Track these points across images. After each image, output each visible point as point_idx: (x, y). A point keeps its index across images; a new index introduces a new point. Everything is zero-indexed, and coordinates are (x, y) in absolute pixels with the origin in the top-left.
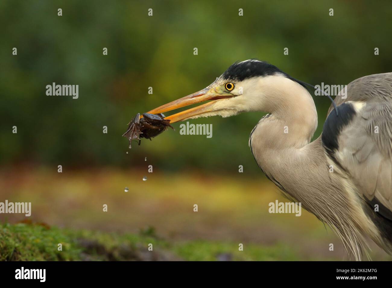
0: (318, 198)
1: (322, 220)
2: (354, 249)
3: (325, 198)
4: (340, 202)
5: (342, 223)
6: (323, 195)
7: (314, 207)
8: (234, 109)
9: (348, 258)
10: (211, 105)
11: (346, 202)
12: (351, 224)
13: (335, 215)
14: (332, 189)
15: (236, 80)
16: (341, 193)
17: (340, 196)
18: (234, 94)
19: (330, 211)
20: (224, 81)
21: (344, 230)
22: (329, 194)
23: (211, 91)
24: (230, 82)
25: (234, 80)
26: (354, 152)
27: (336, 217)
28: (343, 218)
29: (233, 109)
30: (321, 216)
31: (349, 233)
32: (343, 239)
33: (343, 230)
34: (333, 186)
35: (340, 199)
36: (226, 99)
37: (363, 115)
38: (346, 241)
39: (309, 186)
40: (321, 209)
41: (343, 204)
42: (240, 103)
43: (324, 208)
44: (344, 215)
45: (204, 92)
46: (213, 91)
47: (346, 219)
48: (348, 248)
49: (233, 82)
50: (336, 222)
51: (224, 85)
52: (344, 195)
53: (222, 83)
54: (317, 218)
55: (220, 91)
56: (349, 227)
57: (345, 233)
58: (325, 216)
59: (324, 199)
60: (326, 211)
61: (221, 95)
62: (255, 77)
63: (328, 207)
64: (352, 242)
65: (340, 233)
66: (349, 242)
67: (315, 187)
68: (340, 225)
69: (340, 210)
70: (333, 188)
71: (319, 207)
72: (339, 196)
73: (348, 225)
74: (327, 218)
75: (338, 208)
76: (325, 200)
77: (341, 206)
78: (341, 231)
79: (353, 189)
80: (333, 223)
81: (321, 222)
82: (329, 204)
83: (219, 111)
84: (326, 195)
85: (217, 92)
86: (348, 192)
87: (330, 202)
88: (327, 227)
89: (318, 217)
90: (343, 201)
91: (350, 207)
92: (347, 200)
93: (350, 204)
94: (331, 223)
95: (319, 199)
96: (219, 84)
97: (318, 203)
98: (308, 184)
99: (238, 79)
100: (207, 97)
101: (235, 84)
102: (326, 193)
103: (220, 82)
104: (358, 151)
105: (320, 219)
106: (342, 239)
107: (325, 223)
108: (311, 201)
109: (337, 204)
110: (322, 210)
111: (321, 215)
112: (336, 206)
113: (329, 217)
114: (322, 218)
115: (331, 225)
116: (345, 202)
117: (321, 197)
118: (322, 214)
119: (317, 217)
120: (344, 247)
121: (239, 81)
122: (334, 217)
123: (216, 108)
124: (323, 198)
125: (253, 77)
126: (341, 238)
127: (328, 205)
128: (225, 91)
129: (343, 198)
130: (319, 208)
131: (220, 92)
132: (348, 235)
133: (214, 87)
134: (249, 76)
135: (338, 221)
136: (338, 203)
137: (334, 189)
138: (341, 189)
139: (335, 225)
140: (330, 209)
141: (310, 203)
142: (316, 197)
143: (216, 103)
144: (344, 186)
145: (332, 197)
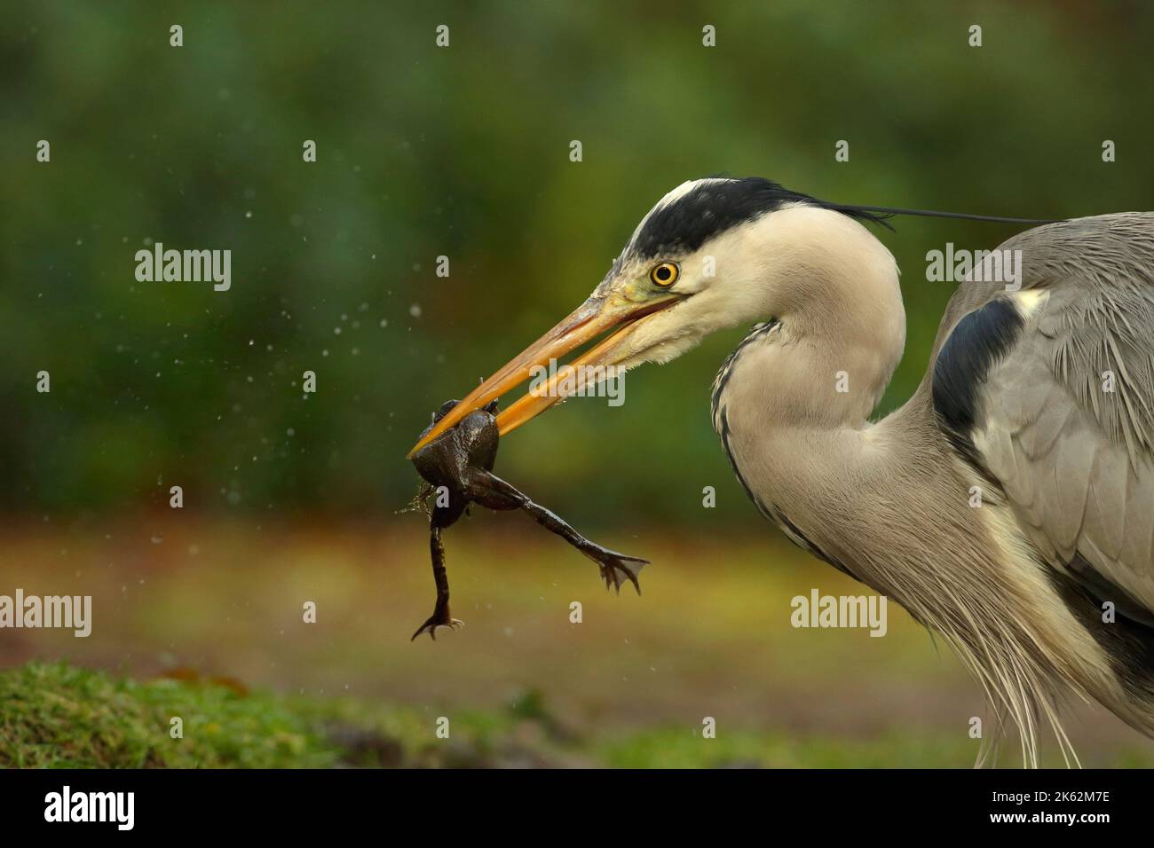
0: (912, 559)
1: (925, 623)
2: (1014, 704)
3: (934, 559)
4: (976, 570)
5: (980, 631)
6: (927, 551)
7: (901, 584)
8: (691, 334)
9: (998, 730)
10: (622, 341)
11: (992, 570)
12: (1007, 633)
13: (961, 607)
14: (953, 535)
15: (679, 250)
16: (979, 544)
17: (976, 556)
18: (684, 292)
19: (947, 597)
20: (646, 264)
21: (987, 650)
22: (946, 549)
23: (612, 303)
24: (663, 263)
25: (675, 252)
26: (1016, 429)
27: (965, 613)
28: (984, 616)
29: (688, 332)
30: (924, 611)
31: (1001, 659)
32: (984, 676)
33: (983, 650)
34: (956, 525)
35: (976, 561)
36: (662, 313)
37: (1039, 324)
38: (992, 681)
39: (887, 525)
40: (922, 589)
41: (984, 576)
42: (706, 312)
43: (929, 589)
44: (987, 606)
45: (594, 311)
46: (619, 301)
47: (992, 620)
48: (998, 702)
49: (675, 258)
50: (965, 628)
51: (649, 275)
52: (986, 552)
53: (640, 271)
54: (911, 617)
55: (640, 293)
56: (1001, 643)
57: (990, 658)
58: (933, 611)
59: (930, 562)
60: (935, 596)
61: (644, 306)
62: (731, 230)
63: (941, 584)
64: (1008, 685)
65: (976, 659)
66: (1001, 685)
67: (904, 529)
68: (976, 637)
69: (975, 594)
70: (956, 530)
71: (917, 586)
72: (974, 553)
73: (997, 635)
74: (939, 616)
75: (971, 589)
76: (934, 566)
77: (979, 584)
78: (978, 654)
79: (1013, 534)
80: (958, 632)
81: (922, 628)
82: (944, 576)
83: (648, 351)
84: (936, 552)
85: (631, 298)
86: (999, 543)
87: (947, 572)
88: (939, 642)
89: (914, 614)
90: (985, 568)
91: (1004, 585)
92: (996, 564)
93: (1003, 577)
94: (949, 629)
95: (917, 562)
96: (633, 276)
97: (914, 573)
98: (885, 521)
99: (685, 247)
100: (606, 323)
101: (678, 263)
102: (937, 545)
103: (635, 271)
104: (1026, 426)
105: (920, 619)
106: (981, 676)
107: (932, 630)
108: (893, 569)
109: (967, 576)
110: (926, 593)
111: (920, 607)
112: (963, 581)
113: (944, 615)
114: (926, 617)
115: (950, 634)
116: (991, 572)
117: (922, 556)
118: (926, 606)
119: (912, 615)
120: (987, 697)
121: (688, 253)
122: (957, 614)
123: (638, 344)
124: (928, 559)
125: (726, 232)
126: (978, 671)
127: (942, 580)
128: (653, 292)
129: (983, 558)
130: (916, 590)
131: (640, 296)
132: (998, 664)
133: (618, 290)
134: (713, 231)
135: (969, 625)
136: (970, 573)
137: (960, 534)
138: (978, 534)
139: (963, 637)
140: (947, 590)
141: (890, 573)
142: (909, 557)
143: (637, 332)
144: (988, 526)
145: (953, 558)
